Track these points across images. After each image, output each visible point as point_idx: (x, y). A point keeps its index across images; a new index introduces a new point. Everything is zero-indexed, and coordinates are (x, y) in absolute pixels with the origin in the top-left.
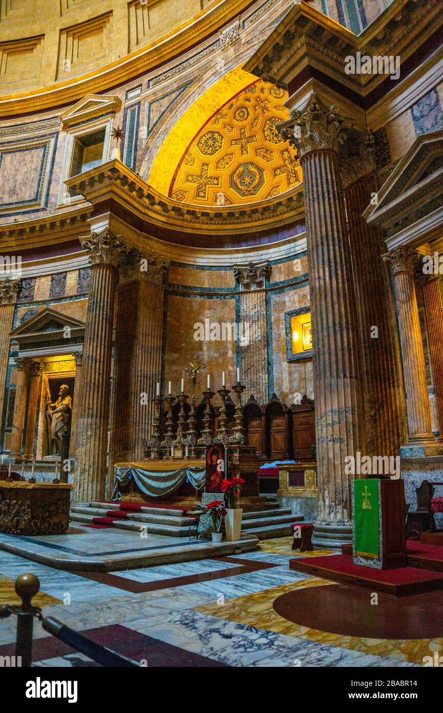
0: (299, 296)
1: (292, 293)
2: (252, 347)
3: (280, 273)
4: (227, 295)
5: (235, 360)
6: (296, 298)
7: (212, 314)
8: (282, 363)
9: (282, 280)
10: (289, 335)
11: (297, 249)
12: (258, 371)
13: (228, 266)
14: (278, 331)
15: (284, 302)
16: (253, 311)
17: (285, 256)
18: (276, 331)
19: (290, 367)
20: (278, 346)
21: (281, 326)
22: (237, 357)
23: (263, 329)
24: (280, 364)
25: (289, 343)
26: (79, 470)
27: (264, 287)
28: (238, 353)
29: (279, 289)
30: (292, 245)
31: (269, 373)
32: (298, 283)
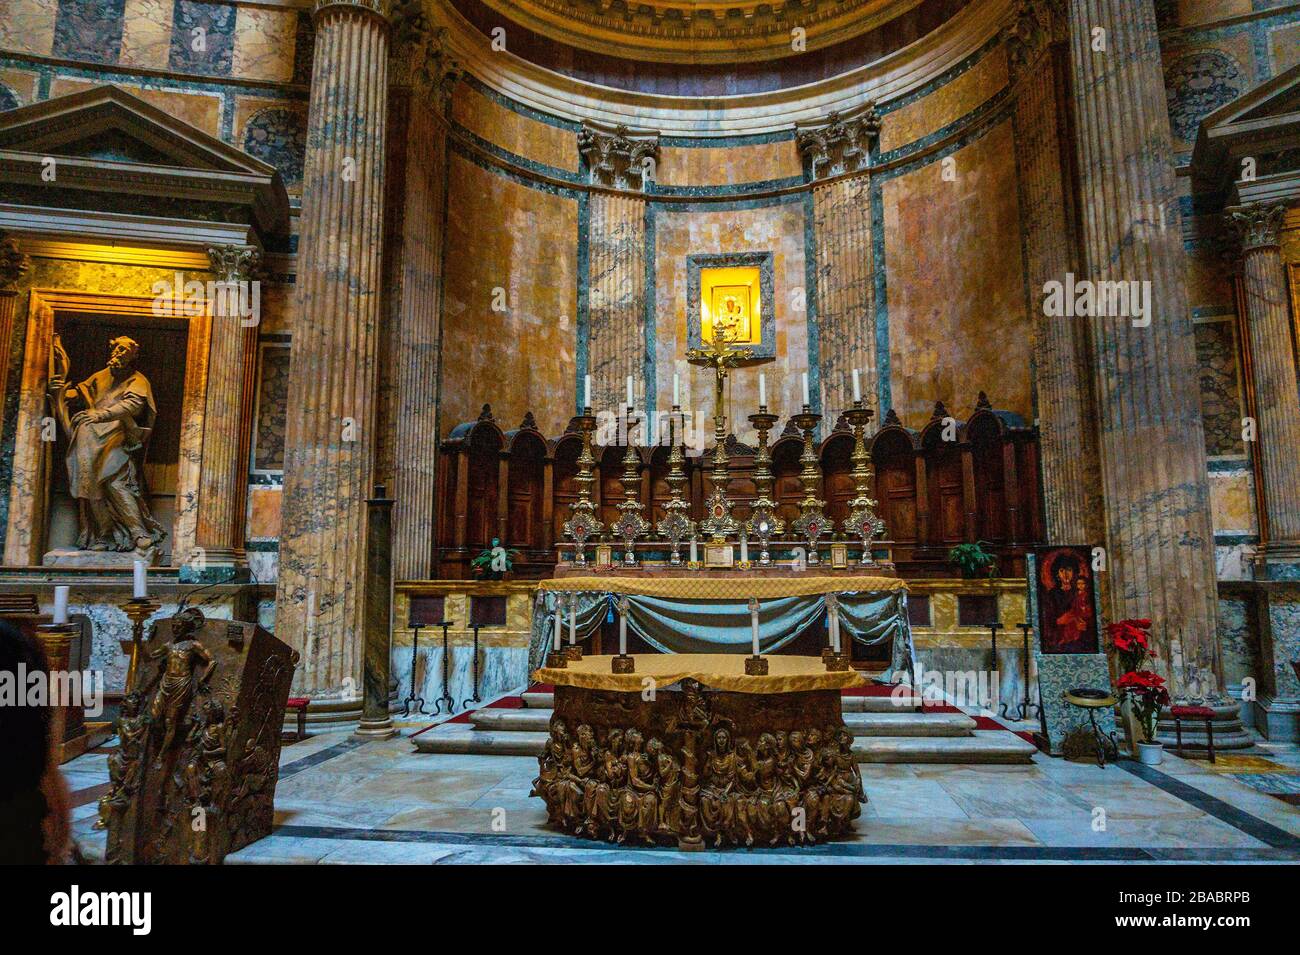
0: (724, 227)
1: (704, 217)
2: (612, 316)
3: (680, 167)
4: (562, 185)
5: (575, 339)
6: (715, 229)
7: (530, 223)
8: (677, 362)
9: (684, 183)
10: (695, 305)
11: (724, 125)
12: (623, 373)
13: (566, 120)
14: (669, 292)
15: (686, 234)
16: (618, 236)
17: (692, 134)
18: (664, 290)
19: (693, 373)
20: (668, 324)
21: (676, 283)
22: (580, 334)
23: (637, 282)
24: (671, 362)
25: (694, 321)
26: (311, 598)
27: (643, 190)
28: (580, 323)
29: (676, 201)
30: (713, 114)
31: (648, 377)
32: (722, 200)
